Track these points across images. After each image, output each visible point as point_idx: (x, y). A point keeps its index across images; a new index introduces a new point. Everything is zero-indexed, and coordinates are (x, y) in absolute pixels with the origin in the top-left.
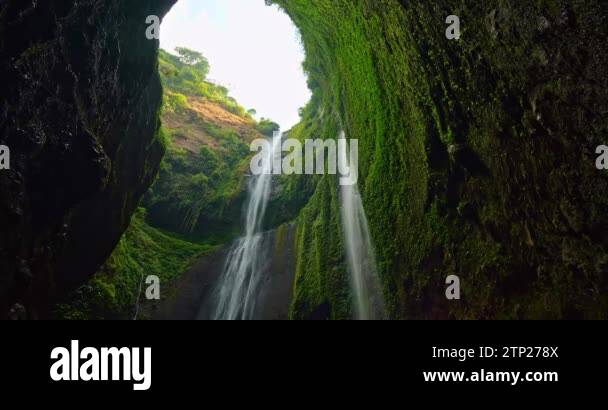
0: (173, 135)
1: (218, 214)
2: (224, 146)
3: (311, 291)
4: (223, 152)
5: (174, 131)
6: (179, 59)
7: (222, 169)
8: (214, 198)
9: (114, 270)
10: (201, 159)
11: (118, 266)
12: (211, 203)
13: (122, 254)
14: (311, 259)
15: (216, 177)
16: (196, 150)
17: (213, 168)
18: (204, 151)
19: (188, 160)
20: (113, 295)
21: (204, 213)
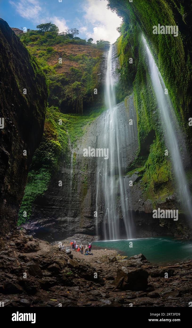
0: (55, 68)
1: (91, 99)
2: (82, 63)
3: (145, 126)
4: (82, 67)
5: (55, 66)
6: (41, 31)
7: (85, 75)
8: (86, 91)
9: (55, 136)
10: (73, 74)
11: (57, 134)
12: (86, 95)
13: (56, 128)
14: (142, 111)
15: (84, 81)
16: (69, 71)
17: (81, 77)
18: (73, 70)
19: (67, 77)
20: (59, 145)
21: (85, 101)
